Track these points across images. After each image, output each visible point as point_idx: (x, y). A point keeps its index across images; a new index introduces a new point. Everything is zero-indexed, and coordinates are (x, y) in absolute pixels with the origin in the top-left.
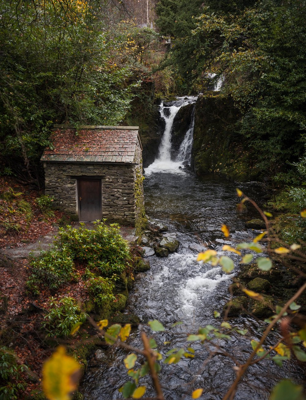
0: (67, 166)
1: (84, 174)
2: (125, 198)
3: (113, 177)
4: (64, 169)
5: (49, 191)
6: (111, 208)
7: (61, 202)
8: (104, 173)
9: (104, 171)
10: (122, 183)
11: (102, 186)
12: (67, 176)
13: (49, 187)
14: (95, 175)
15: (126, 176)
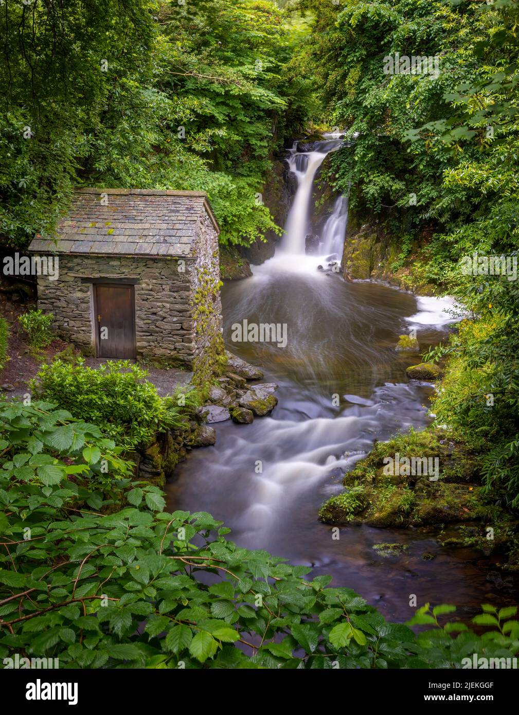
0: (75, 260)
1: (103, 275)
2: (175, 319)
3: (154, 281)
4: (69, 265)
5: (44, 303)
6: (151, 335)
7: (66, 324)
8: (140, 274)
9: (138, 271)
10: (170, 291)
11: (136, 297)
12: (75, 277)
13: (44, 297)
14: (123, 276)
15: (177, 280)
